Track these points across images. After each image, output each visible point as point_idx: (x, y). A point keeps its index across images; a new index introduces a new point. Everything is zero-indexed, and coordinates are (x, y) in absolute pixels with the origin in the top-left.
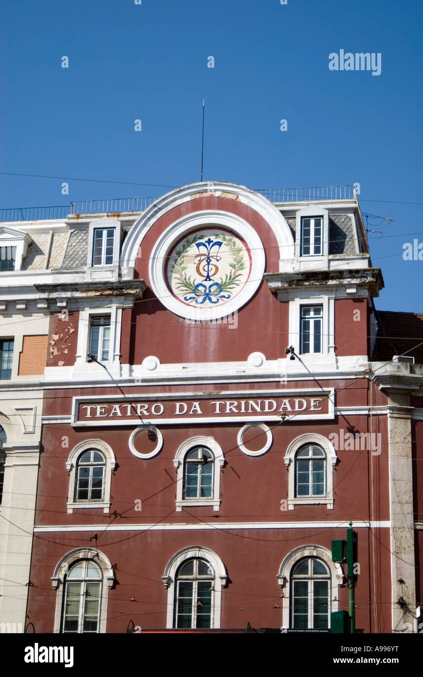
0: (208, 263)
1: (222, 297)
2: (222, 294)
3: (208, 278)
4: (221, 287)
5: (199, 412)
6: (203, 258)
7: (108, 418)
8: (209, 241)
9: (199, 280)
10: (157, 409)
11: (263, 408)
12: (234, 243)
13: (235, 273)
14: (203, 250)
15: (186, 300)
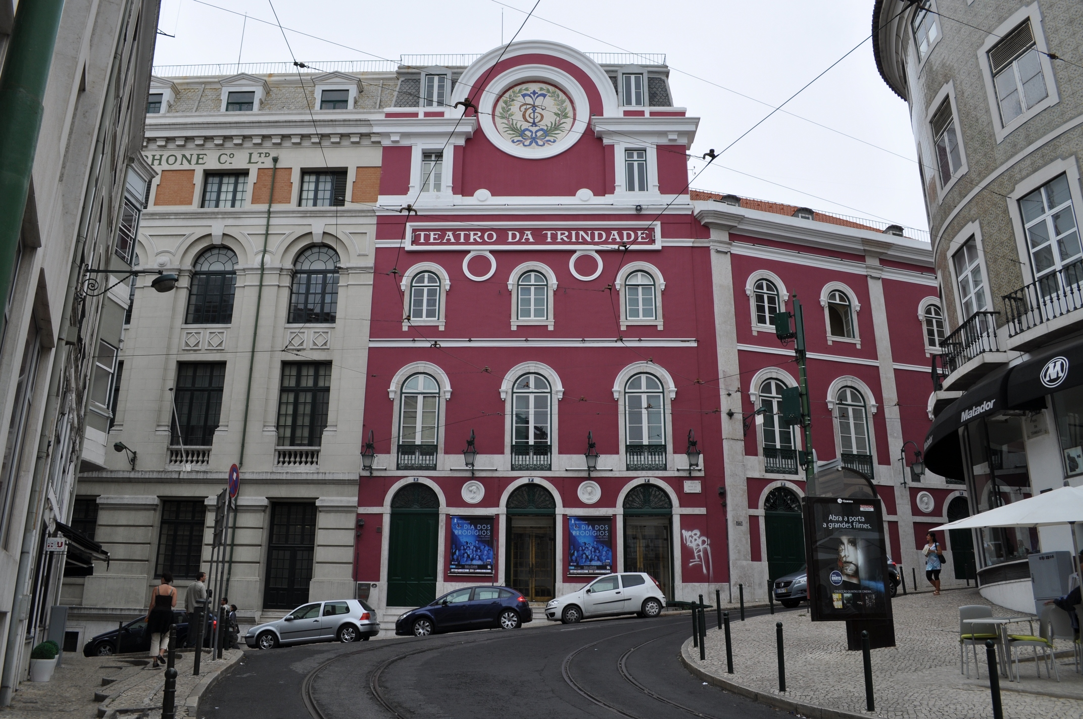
0: (534, 112)
1: (547, 141)
2: (547, 138)
3: (534, 124)
4: (546, 133)
5: (531, 240)
6: (528, 106)
7: (441, 244)
8: (534, 93)
9: (525, 125)
10: (490, 237)
11: (593, 237)
12: (558, 96)
13: (559, 121)
14: (529, 100)
15: (513, 141)
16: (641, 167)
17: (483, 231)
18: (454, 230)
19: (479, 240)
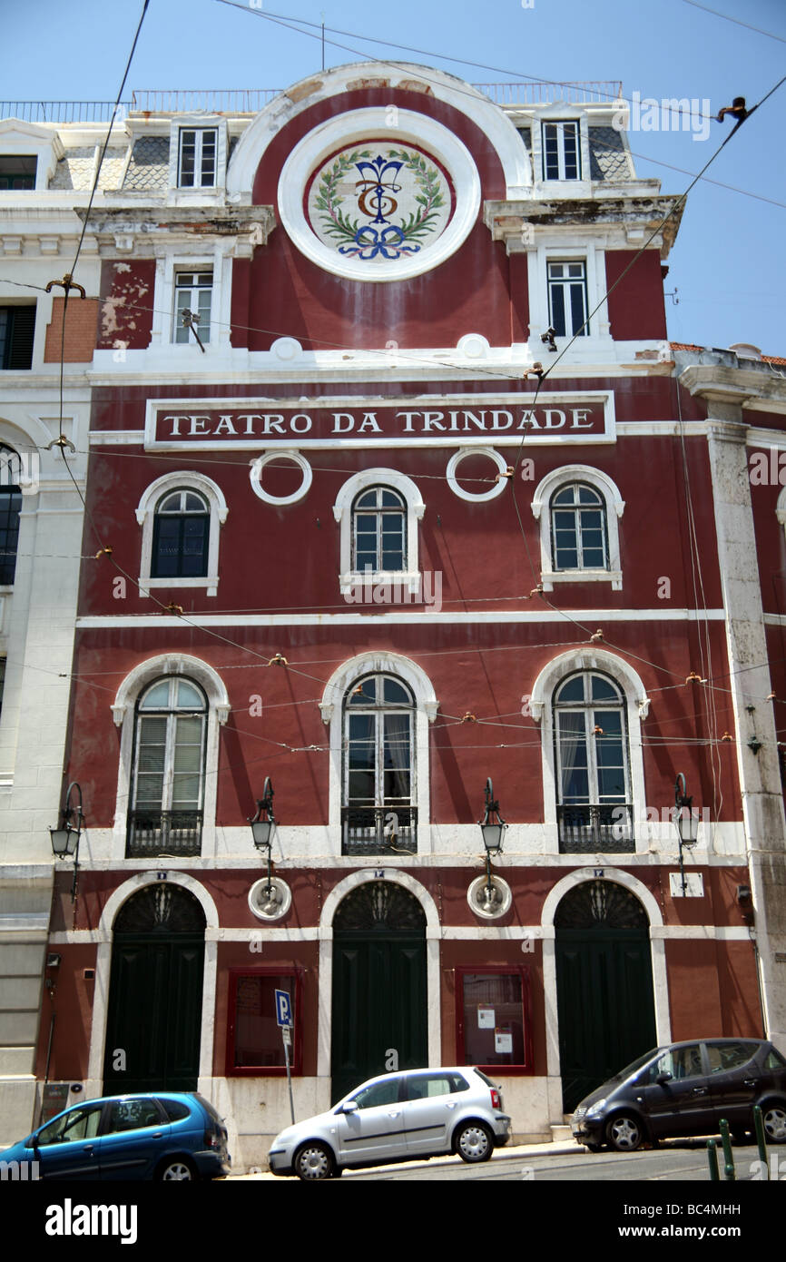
0: (380, 196)
1: (404, 249)
2: (405, 244)
3: (380, 218)
4: (402, 233)
5: (376, 429)
6: (369, 186)
7: (211, 437)
8: (380, 161)
9: (364, 221)
10: (301, 424)
11: (489, 422)
12: (423, 165)
13: (426, 212)
14: (369, 174)
15: (341, 251)
16: (576, 292)
17: (288, 413)
18: (234, 413)
19: (279, 429)
